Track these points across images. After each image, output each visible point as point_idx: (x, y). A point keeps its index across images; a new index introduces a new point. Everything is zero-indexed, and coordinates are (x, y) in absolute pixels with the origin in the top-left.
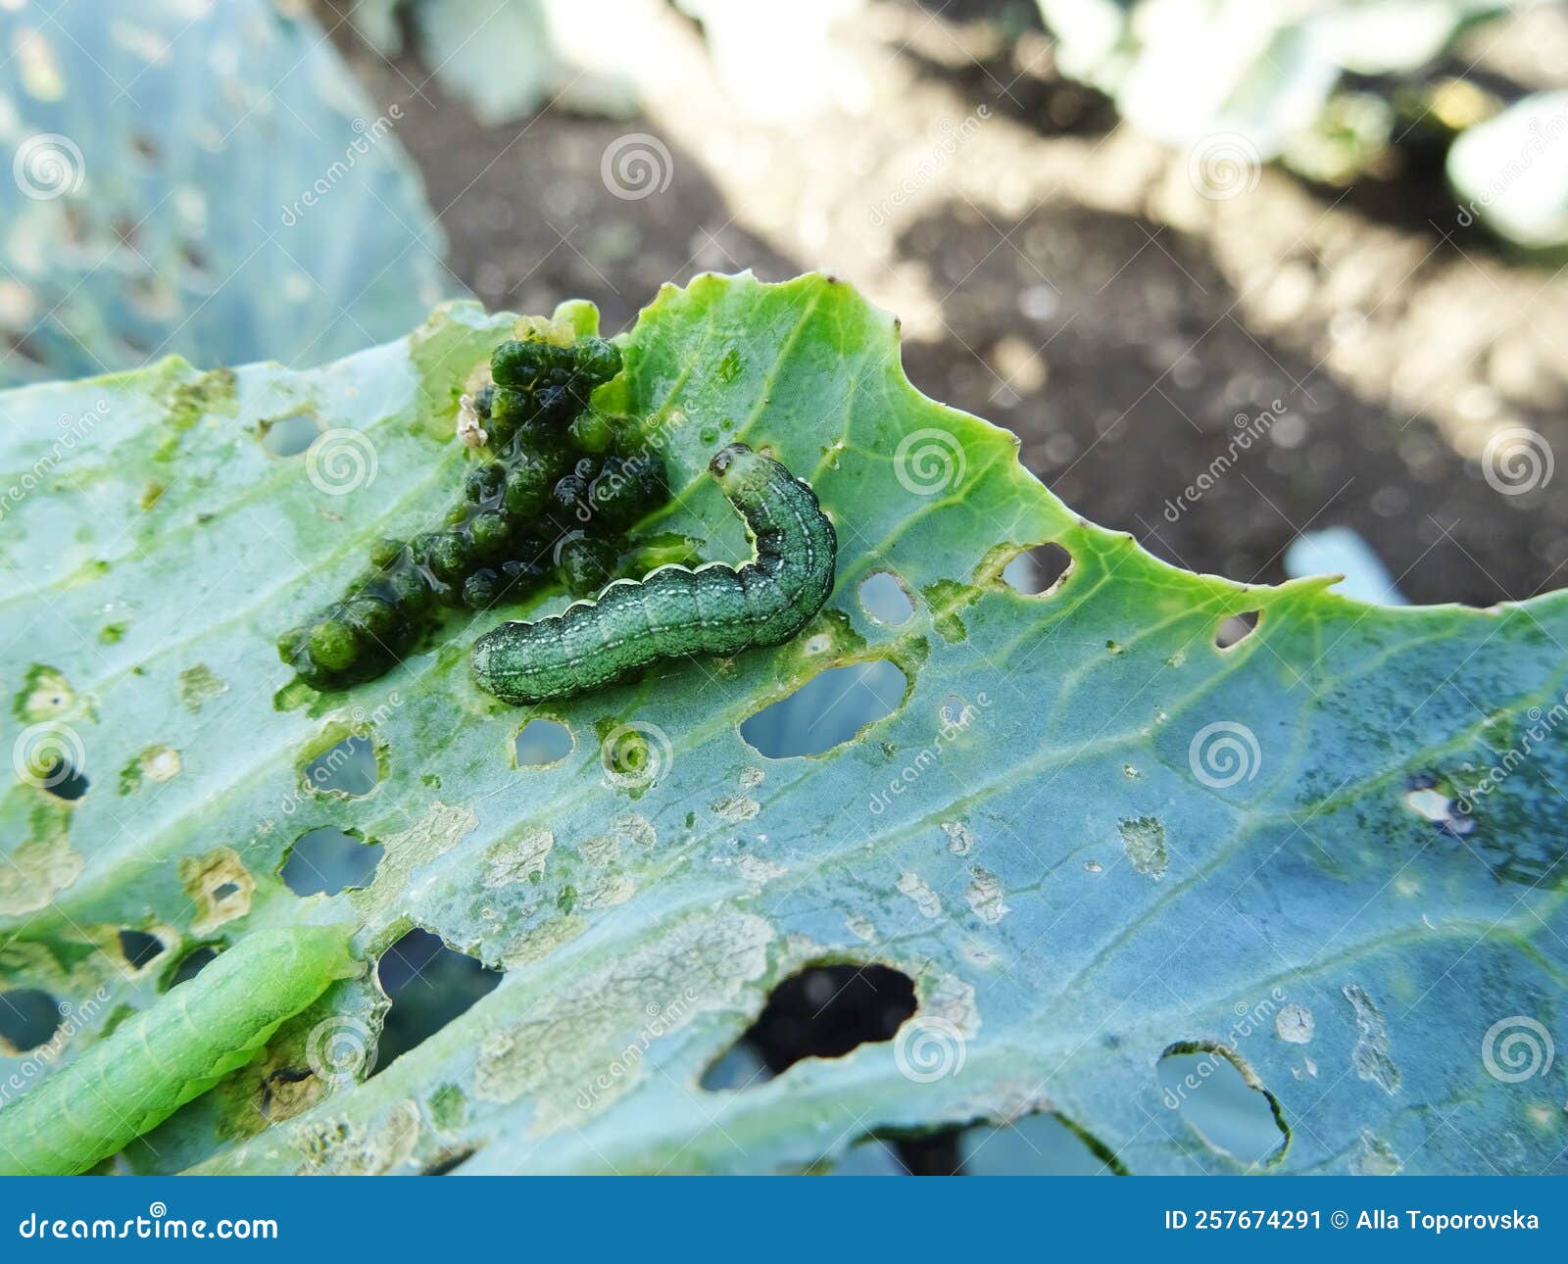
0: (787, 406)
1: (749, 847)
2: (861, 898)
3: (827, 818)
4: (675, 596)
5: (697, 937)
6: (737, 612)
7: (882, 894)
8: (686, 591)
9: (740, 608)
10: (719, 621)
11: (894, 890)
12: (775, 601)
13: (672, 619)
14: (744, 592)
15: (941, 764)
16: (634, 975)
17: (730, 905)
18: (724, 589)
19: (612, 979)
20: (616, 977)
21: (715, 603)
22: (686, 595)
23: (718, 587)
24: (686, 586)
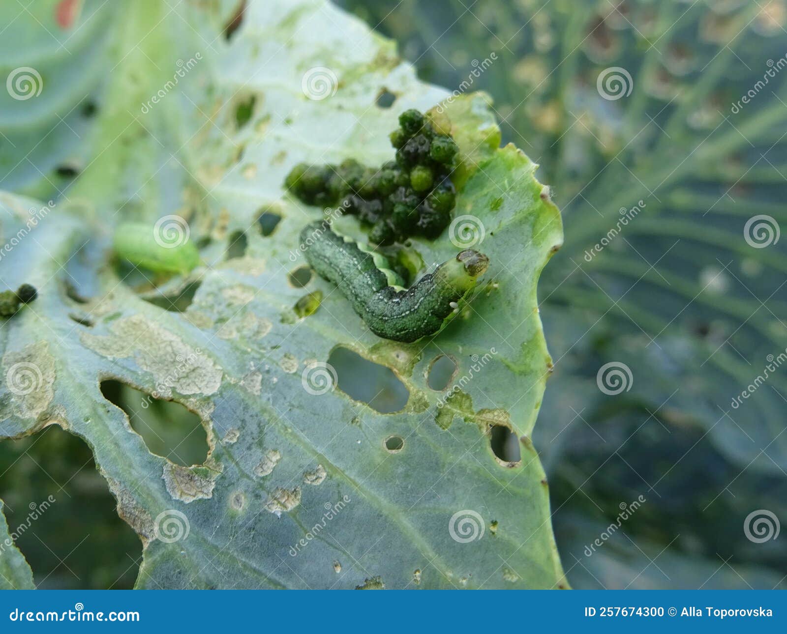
0: (498, 245)
1: (266, 376)
2: (252, 433)
3: (301, 406)
4: (354, 265)
5: (201, 366)
6: (362, 295)
7: (260, 444)
8: (360, 268)
9: (365, 295)
10: (355, 292)
11: (265, 449)
12: (376, 308)
13: (344, 272)
14: (374, 292)
15: (359, 451)
16: (174, 349)
17: (222, 373)
18: (370, 282)
19: (171, 342)
20: (172, 343)
21: (361, 283)
22: (357, 269)
23: (369, 279)
24: (363, 267)
